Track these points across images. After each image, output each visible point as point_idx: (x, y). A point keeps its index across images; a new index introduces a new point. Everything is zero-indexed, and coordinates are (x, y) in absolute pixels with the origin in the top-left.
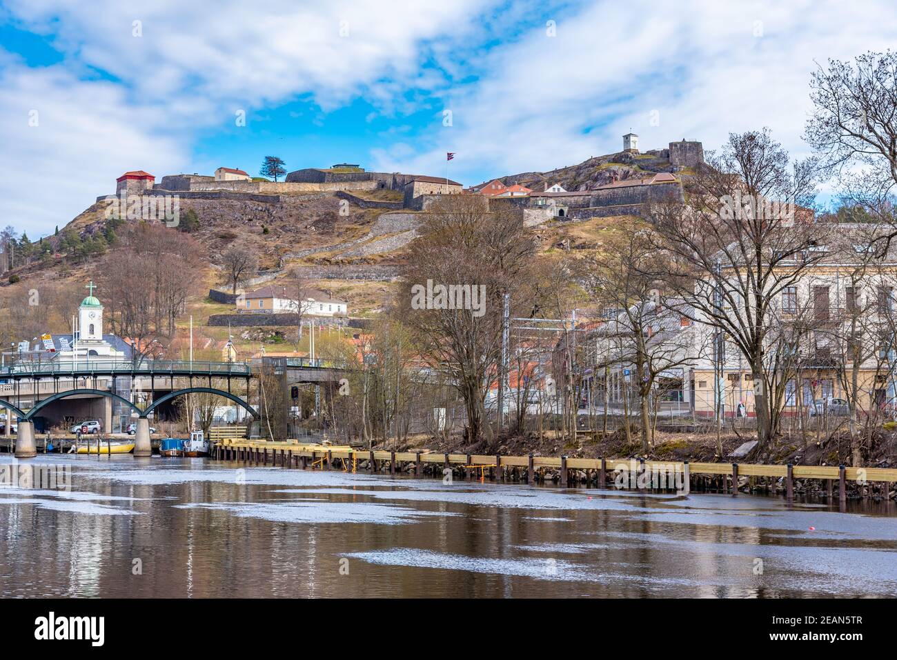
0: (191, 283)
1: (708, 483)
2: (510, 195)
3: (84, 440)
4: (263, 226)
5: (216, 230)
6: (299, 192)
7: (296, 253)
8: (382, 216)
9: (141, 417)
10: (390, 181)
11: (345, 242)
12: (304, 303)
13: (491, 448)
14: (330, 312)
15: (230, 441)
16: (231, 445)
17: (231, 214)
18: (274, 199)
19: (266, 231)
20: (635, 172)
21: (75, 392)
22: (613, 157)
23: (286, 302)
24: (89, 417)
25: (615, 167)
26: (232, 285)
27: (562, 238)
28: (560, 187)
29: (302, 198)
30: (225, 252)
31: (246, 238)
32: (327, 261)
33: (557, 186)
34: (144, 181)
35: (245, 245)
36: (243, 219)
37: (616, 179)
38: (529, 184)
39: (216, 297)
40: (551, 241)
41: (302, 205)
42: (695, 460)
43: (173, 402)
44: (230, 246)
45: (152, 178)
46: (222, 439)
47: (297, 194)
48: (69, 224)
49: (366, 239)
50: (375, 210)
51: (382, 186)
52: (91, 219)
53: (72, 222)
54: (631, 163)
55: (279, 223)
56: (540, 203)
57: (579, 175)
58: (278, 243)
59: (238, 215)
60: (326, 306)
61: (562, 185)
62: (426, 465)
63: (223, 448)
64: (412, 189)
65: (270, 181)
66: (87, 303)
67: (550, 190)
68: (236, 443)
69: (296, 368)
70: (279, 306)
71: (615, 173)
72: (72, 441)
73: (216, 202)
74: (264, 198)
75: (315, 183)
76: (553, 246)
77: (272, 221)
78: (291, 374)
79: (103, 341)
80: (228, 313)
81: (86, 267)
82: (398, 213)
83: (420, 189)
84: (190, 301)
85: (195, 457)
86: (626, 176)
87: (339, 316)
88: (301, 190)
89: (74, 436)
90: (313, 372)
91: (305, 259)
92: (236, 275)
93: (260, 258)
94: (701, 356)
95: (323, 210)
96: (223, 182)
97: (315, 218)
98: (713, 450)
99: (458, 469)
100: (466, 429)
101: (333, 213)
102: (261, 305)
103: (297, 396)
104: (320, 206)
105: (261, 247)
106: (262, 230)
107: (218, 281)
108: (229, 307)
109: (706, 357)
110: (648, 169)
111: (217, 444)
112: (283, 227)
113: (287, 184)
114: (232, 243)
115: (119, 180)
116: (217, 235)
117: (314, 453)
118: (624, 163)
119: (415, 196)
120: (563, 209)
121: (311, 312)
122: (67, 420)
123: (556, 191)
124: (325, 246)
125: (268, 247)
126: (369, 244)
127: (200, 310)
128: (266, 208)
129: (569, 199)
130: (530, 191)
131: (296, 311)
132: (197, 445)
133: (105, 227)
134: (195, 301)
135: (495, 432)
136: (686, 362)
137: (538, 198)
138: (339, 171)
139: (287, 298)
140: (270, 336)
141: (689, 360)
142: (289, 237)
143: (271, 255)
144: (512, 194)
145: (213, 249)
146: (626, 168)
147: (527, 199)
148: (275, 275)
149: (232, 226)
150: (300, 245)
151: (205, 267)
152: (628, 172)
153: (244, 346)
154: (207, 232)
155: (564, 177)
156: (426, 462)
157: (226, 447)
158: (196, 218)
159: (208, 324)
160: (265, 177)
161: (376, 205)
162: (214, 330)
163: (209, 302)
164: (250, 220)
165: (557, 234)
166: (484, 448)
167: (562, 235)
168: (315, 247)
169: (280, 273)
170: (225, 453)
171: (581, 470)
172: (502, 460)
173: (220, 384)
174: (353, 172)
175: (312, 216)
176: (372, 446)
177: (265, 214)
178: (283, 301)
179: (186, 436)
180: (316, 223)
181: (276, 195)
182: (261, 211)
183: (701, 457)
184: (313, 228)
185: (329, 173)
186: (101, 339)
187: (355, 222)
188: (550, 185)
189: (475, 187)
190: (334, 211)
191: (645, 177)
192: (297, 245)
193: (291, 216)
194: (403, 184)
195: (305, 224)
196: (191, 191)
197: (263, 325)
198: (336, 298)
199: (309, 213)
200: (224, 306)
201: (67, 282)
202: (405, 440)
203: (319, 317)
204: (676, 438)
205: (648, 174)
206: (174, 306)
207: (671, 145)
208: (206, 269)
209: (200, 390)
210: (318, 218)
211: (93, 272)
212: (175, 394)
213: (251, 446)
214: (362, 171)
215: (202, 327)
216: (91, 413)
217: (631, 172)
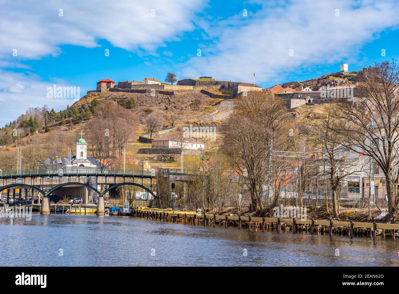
0: (130, 133)
1: (363, 232)
2: (285, 92)
3: (75, 207)
4: (165, 106)
5: (143, 108)
6: (183, 90)
7: (181, 119)
8: (223, 102)
9: (100, 196)
10: (227, 85)
11: (204, 114)
12: (184, 143)
13: (262, 214)
14: (196, 148)
15: (141, 208)
16: (142, 210)
17: (151, 100)
18: (171, 93)
19: (167, 109)
20: (346, 82)
21: (69, 183)
22: (336, 74)
23: (175, 143)
24: (78, 196)
25: (336, 79)
26: (150, 134)
27: (310, 113)
28: (309, 89)
29: (184, 93)
30: (147, 118)
31: (158, 112)
32: (196, 123)
33: (307, 88)
34: (109, 84)
35: (157, 115)
36: (156, 103)
37: (337, 85)
38: (294, 87)
39: (142, 140)
40: (304, 115)
41: (184, 96)
42: (358, 221)
43: (116, 190)
44: (149, 115)
45: (114, 82)
46: (138, 208)
47: (182, 91)
48: (74, 104)
49: (214, 113)
50: (219, 99)
51: (223, 87)
52: (84, 102)
53: (75, 103)
54: (344, 77)
55: (173, 104)
56: (299, 96)
57: (319, 83)
58: (173, 114)
59: (154, 101)
60: (194, 145)
61: (310, 88)
62: (231, 221)
63: (138, 212)
64: (237, 89)
65: (169, 85)
66: (80, 141)
67: (304, 90)
68: (144, 209)
69: (174, 174)
70: (172, 145)
71: (336, 82)
72: (68, 207)
73: (143, 94)
74: (167, 93)
75: (191, 85)
76: (305, 117)
77: (170, 104)
78: (172, 177)
79: (87, 160)
80: (148, 147)
81: (81, 125)
82: (230, 101)
83: (241, 89)
84: (129, 142)
85: (125, 215)
86: (341, 84)
87: (200, 150)
88: (184, 89)
89: (70, 205)
90: (182, 176)
91: (185, 122)
92: (152, 129)
93: (164, 121)
94: (362, 170)
95: (194, 99)
96: (147, 85)
97: (190, 103)
98: (367, 216)
99: (245, 223)
100: (250, 204)
101: (199, 100)
102: (163, 144)
103: (174, 187)
104: (193, 97)
105: (164, 116)
106: (165, 108)
107: (143, 132)
108: (148, 145)
109: (364, 171)
110: (352, 81)
111: (135, 210)
112: (175, 107)
113: (178, 86)
114: (151, 114)
115: (98, 83)
116: (143, 110)
117: (178, 215)
118: (341, 77)
119: (239, 92)
120: (310, 99)
121: (187, 148)
122: (66, 197)
123: (307, 90)
124: (195, 116)
125: (168, 116)
126: (216, 115)
127: (135, 146)
128: (167, 97)
129: (313, 94)
130: (294, 90)
131: (180, 147)
132: (126, 210)
133: (91, 106)
134: (132, 142)
135: (264, 206)
136: (355, 173)
137: (299, 94)
138: (203, 80)
139: (176, 141)
140: (167, 159)
141: (357, 172)
142: (178, 111)
143: (169, 120)
144: (286, 92)
145: (142, 117)
146: (342, 80)
147: (293, 94)
148: (171, 130)
149: (151, 106)
150: (183, 115)
151: (138, 125)
152: (343, 82)
153: (155, 164)
154: (139, 108)
155: (311, 83)
156: (231, 220)
157: (139, 211)
158: (134, 102)
159: (138, 153)
160: (167, 83)
161: (220, 97)
162: (141, 155)
163: (140, 142)
164: (159, 103)
165: (307, 111)
166: (259, 213)
167: (310, 112)
168: (190, 116)
169: (173, 128)
170: (139, 214)
171: (304, 225)
172: (265, 220)
173: (139, 181)
174: (209, 81)
175: (189, 101)
176: (206, 212)
177: (167, 101)
178: (174, 142)
179: (121, 206)
180: (191, 105)
181: (172, 91)
182: (165, 99)
183: (361, 219)
184: (189, 107)
185: (198, 81)
186: (86, 159)
187: (210, 105)
188: (304, 87)
189: (268, 88)
190: (199, 99)
191: (351, 84)
192: (182, 115)
193: (179, 101)
194: (233, 87)
195: (186, 105)
196: (132, 89)
197: (164, 153)
198: (200, 141)
199: (188, 100)
200: (146, 144)
201: (72, 132)
202: (222, 209)
203: (191, 150)
204: (349, 211)
205: (352, 83)
206: (122, 144)
207: (364, 69)
208: (138, 126)
209: (129, 184)
210: (192, 103)
211: (84, 127)
212: (116, 186)
213: (150, 211)
214: (213, 80)
215: (135, 154)
216: (78, 194)
217: (344, 82)
